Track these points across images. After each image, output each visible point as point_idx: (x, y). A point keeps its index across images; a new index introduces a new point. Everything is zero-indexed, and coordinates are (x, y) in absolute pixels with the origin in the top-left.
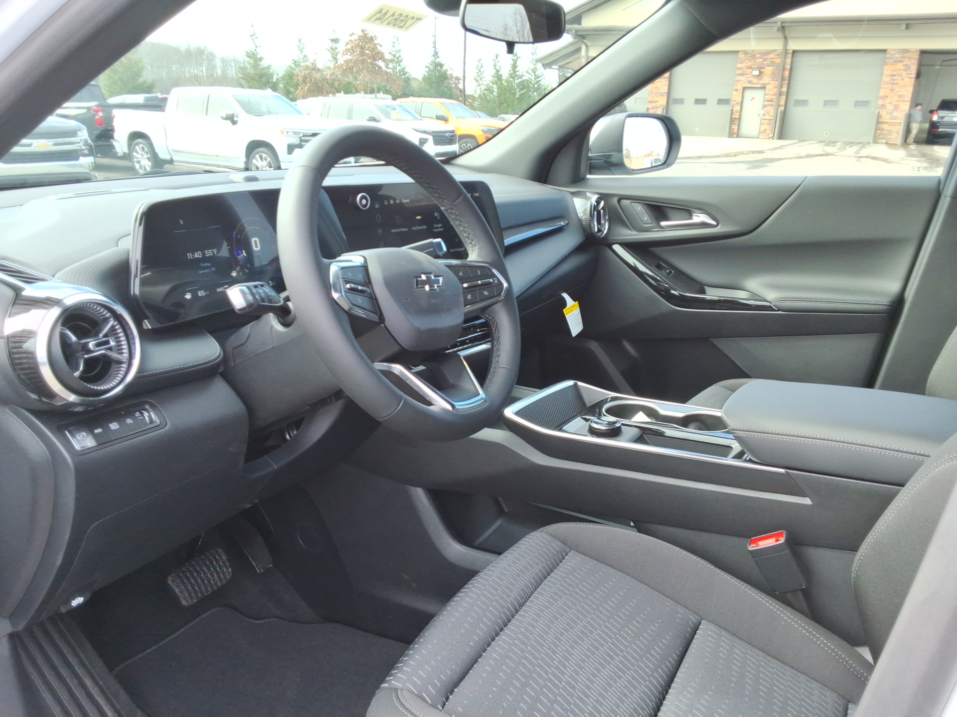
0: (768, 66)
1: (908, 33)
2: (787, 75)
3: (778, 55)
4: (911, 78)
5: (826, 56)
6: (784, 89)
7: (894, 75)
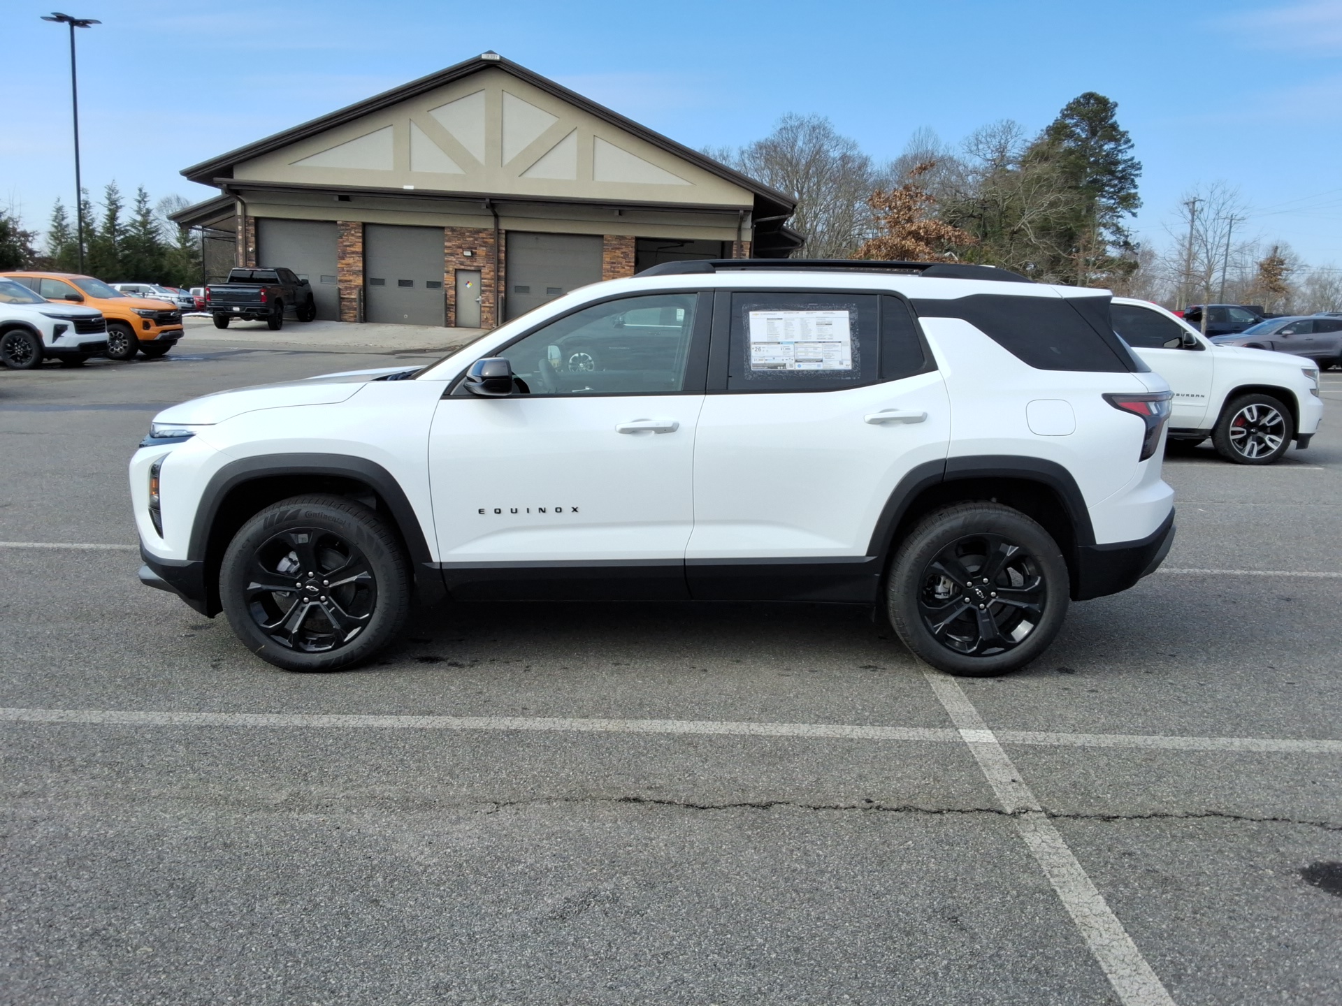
0: (481, 246)
1: (621, 219)
2: (503, 258)
3: (491, 235)
4: (630, 266)
5: (542, 238)
6: (502, 274)
7: (614, 263)
